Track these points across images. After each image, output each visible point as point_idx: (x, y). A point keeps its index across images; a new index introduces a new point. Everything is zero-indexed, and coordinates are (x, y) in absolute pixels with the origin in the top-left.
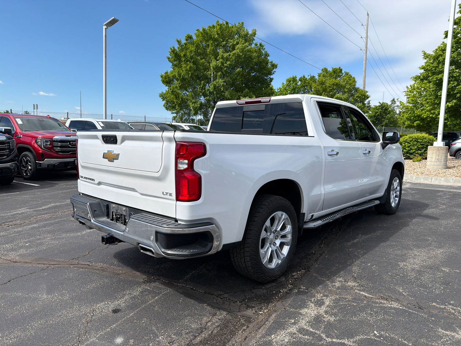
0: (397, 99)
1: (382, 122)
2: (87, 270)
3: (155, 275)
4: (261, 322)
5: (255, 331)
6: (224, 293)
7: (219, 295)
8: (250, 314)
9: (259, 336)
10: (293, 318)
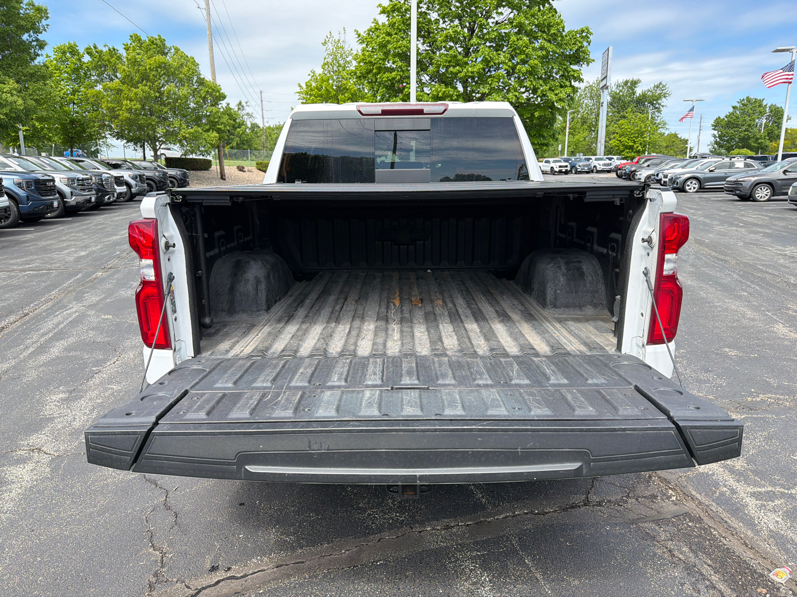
0: (246, 103)
1: (230, 141)
2: (262, 591)
3: (423, 521)
4: (707, 512)
5: (731, 529)
6: (583, 495)
7: (587, 503)
8: (674, 508)
9: (749, 533)
10: (717, 485)
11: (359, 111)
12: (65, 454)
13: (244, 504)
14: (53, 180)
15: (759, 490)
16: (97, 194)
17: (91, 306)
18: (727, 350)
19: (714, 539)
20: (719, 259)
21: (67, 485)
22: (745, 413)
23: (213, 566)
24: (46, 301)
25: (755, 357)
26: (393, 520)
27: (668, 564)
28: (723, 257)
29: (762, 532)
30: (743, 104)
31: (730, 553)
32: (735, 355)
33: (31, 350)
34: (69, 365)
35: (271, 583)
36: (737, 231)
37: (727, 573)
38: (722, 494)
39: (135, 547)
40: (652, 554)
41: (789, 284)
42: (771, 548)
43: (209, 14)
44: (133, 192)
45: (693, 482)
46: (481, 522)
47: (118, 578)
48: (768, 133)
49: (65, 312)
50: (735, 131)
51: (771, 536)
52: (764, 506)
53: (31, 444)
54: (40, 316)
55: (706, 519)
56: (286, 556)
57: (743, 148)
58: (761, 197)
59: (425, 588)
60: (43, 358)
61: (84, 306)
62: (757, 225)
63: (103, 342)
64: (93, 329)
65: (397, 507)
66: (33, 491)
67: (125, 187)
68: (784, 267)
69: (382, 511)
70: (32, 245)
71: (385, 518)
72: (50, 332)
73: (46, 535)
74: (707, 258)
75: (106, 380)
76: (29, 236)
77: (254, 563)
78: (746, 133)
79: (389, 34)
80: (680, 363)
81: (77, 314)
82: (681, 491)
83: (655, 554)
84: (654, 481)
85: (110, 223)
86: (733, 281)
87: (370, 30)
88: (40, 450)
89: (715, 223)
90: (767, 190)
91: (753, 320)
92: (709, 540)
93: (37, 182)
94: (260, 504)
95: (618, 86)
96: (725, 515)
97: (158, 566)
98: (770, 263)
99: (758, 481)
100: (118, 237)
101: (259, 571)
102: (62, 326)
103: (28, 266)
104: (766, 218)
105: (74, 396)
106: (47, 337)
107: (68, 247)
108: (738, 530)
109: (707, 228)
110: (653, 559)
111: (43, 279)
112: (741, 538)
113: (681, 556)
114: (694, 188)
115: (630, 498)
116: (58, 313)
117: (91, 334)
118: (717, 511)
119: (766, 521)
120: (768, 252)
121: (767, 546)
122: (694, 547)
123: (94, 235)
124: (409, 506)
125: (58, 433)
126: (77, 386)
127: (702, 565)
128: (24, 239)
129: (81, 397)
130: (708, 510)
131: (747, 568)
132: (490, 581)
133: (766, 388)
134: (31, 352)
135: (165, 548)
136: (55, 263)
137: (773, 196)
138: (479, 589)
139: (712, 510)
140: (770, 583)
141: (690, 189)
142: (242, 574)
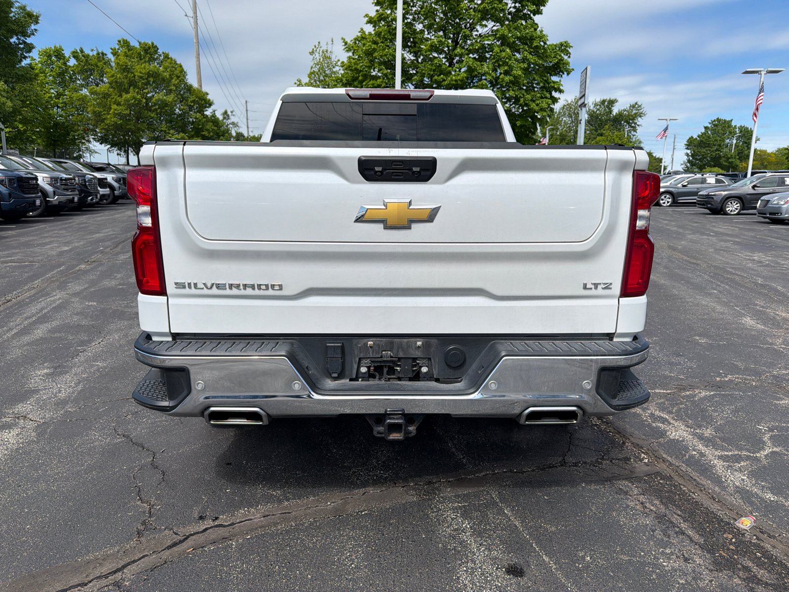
2: (249, 537)
3: (406, 478)
4: (677, 472)
5: (700, 486)
6: (560, 457)
7: (563, 464)
8: (646, 468)
9: (717, 489)
10: (686, 449)
11: (348, 95)
12: (51, 421)
13: (230, 464)
14: (36, 179)
15: (726, 453)
16: (80, 195)
17: (75, 295)
18: (697, 338)
19: (684, 493)
20: (690, 263)
21: (54, 448)
22: (714, 390)
23: (201, 516)
24: (29, 290)
25: (724, 344)
26: (377, 476)
27: (640, 514)
28: (695, 261)
29: (729, 488)
30: (714, 125)
31: (699, 505)
32: (704, 343)
33: (15, 331)
34: (54, 345)
35: (258, 530)
36: (708, 239)
37: (695, 522)
38: (692, 457)
39: (123, 500)
40: (625, 506)
41: (756, 284)
42: (736, 501)
43: (196, 23)
44: (116, 194)
45: (664, 447)
46: (462, 479)
47: (106, 526)
48: (739, 153)
49: (49, 299)
50: (706, 150)
51: (737, 492)
52: (731, 466)
53: (16, 412)
54: (23, 302)
55: (676, 478)
56: (273, 507)
57: (715, 166)
58: (731, 211)
59: (408, 534)
60: (26, 339)
61: (67, 294)
62: (728, 235)
63: (88, 326)
64: (77, 314)
65: (381, 466)
66: (19, 452)
67: (108, 189)
68: (753, 270)
69: (367, 469)
70: (14, 240)
71: (369, 475)
72: (33, 316)
73: (33, 490)
74: (679, 261)
75: (92, 358)
76: (10, 233)
77: (242, 513)
78: (717, 152)
79: (375, 43)
80: (653, 348)
81: (60, 301)
82: (653, 454)
83: (628, 506)
84: (627, 447)
85: (93, 223)
86: (704, 281)
87: (356, 39)
88: (25, 417)
89: (687, 232)
90: (737, 204)
91: (722, 313)
92: (679, 495)
93: (20, 179)
94: (247, 464)
95: (596, 105)
96: (694, 475)
97: (146, 516)
98: (739, 267)
99: (726, 447)
100: (101, 235)
101: (246, 520)
102: (46, 311)
103: (10, 258)
104: (736, 229)
105: (58, 371)
106: (30, 320)
107: (50, 243)
108: (706, 487)
109: (680, 236)
110: (627, 510)
111: (26, 270)
112: (709, 494)
113: (652, 508)
114: (668, 202)
115: (605, 460)
116: (41, 300)
117: (75, 318)
118: (687, 471)
119: (732, 479)
120: (737, 257)
121: (733, 499)
122: (664, 501)
123: (76, 233)
124: (393, 466)
125: (43, 403)
126: (62, 363)
127: (672, 515)
128: (5, 235)
129: (67, 372)
130: (678, 470)
131: (715, 518)
132: (471, 527)
133: (735, 370)
134: (15, 334)
135: (153, 500)
136: (37, 256)
137: (743, 210)
138: (460, 534)
139: (682, 470)
140: (735, 530)
141: (664, 203)
142: (229, 523)
